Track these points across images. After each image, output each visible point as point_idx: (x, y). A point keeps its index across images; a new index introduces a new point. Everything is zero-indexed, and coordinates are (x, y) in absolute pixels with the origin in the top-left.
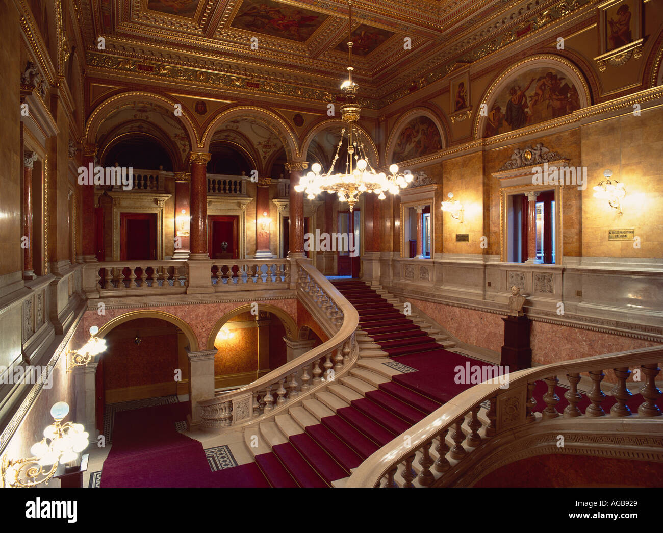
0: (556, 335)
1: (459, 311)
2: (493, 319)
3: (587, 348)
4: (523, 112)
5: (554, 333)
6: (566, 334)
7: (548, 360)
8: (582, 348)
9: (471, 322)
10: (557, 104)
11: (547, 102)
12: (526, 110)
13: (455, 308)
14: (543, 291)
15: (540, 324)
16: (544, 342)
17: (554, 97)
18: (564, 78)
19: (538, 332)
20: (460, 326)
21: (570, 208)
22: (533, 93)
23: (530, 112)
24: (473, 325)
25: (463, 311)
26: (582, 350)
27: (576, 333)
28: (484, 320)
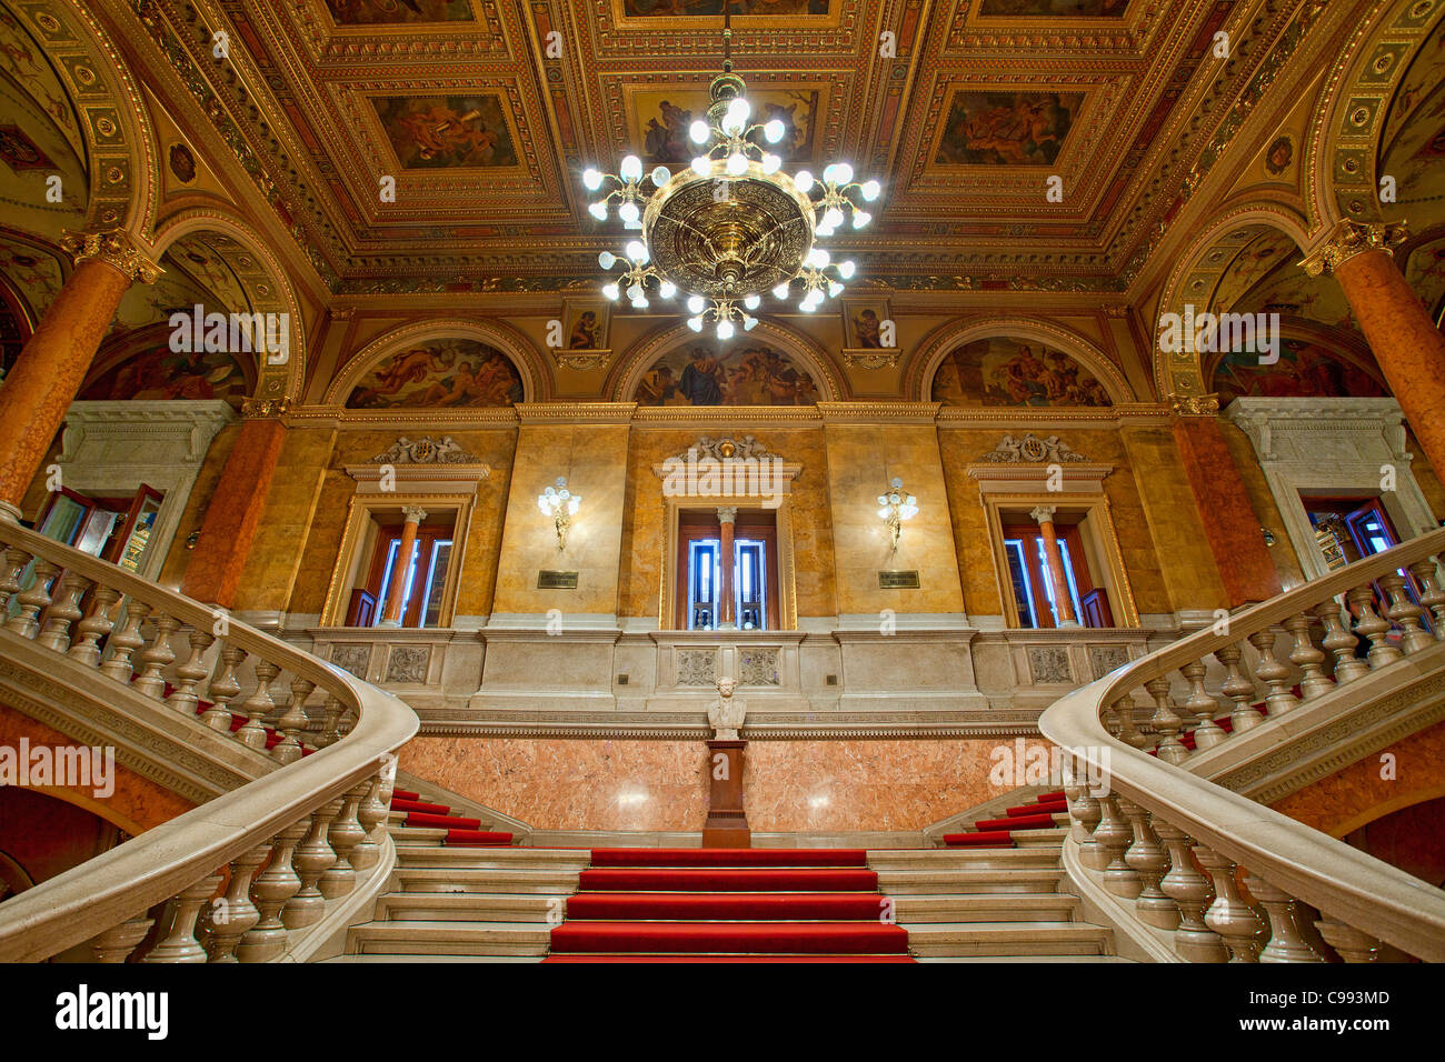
0: (801, 761)
1: (537, 748)
2: (644, 753)
3: (865, 776)
4: (716, 387)
5: (797, 759)
6: (821, 756)
7: (785, 819)
8: (856, 776)
9: (572, 771)
10: (780, 391)
11: (762, 384)
12: (722, 385)
13: (522, 741)
14: (760, 683)
15: (764, 746)
16: (776, 781)
17: (773, 380)
18: (788, 362)
19: (760, 763)
20: (534, 787)
21: (806, 539)
22: (736, 366)
23: (729, 390)
24: (577, 778)
25: (547, 746)
26: (857, 780)
27: (843, 749)
28: (615, 760)
